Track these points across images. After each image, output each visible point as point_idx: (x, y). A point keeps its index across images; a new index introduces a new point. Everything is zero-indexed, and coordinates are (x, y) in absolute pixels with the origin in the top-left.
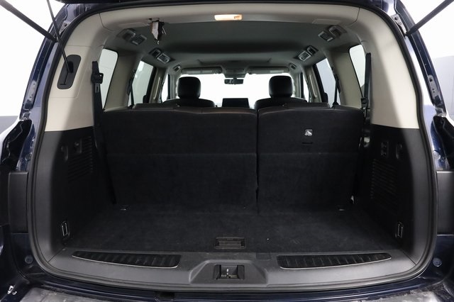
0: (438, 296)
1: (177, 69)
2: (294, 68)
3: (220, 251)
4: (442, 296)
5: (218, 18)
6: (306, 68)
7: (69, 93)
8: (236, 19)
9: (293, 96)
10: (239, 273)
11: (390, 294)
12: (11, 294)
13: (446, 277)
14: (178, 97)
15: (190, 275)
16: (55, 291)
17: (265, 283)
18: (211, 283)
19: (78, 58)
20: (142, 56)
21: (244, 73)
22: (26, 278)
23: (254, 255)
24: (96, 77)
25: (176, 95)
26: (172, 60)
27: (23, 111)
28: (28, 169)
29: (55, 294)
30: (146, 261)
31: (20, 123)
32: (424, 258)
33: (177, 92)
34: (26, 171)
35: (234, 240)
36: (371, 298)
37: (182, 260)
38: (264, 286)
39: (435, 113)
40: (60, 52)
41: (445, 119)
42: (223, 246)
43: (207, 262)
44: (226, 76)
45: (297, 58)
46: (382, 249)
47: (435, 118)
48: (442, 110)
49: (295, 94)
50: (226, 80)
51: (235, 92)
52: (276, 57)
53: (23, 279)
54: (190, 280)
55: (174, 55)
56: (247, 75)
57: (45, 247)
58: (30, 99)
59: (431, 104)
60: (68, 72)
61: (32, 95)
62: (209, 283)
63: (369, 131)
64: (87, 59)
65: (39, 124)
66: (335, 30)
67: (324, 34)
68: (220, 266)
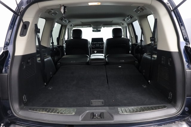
0: (187, 124)
1: (72, 26)
2: (123, 24)
3: (93, 106)
4: (189, 123)
5: (90, 4)
6: (128, 24)
7: (25, 38)
8: (98, 4)
10: (101, 116)
11: (167, 123)
13: (190, 115)
14: (72, 38)
15: (80, 118)
16: (21, 125)
18: (90, 121)
19: (28, 23)
20: (56, 21)
21: (101, 27)
22: (9, 120)
23: (107, 108)
24: (37, 30)
26: (69, 22)
27: (5, 47)
28: (8, 72)
30: (61, 112)
31: (3, 52)
32: (181, 107)
33: (72, 36)
34: (7, 73)
35: (99, 101)
36: (159, 125)
38: (113, 121)
39: (185, 45)
40: (21, 20)
41: (190, 47)
42: (94, 104)
43: (88, 111)
44: (93, 28)
45: (124, 20)
46: (163, 104)
47: (185, 47)
48: (188, 43)
49: (124, 36)
50: (93, 30)
51: (97, 35)
52: (115, 20)
53: (7, 120)
54: (80, 120)
55: (70, 20)
56: (102, 28)
58: (8, 41)
59: (183, 41)
60: (24, 29)
61: (8, 39)
62: (89, 121)
63: (156, 52)
64: (32, 23)
65: (12, 52)
66: (141, 9)
67: (136, 10)
68: (93, 113)
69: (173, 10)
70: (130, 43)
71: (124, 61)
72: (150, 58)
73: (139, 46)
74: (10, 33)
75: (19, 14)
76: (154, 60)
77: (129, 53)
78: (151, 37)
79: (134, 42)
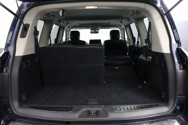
0: (178, 121)
1: (70, 27)
2: (121, 26)
3: (89, 105)
4: (180, 121)
5: (87, 8)
6: (126, 26)
7: (25, 40)
8: (95, 8)
9: (120, 38)
10: (97, 113)
11: (158, 121)
12: (3, 124)
13: (182, 114)
14: (70, 40)
15: (77, 115)
16: (21, 122)
17: (108, 117)
18: (86, 118)
19: (28, 25)
20: (55, 22)
21: (99, 28)
22: (9, 117)
23: (103, 106)
24: (36, 33)
25: (69, 38)
26: (67, 23)
27: (5, 47)
29: (21, 123)
30: (59, 109)
31: (5, 53)
32: (172, 107)
33: (69, 37)
34: (8, 73)
35: (95, 100)
36: (151, 122)
37: (73, 109)
38: (108, 118)
39: (177, 47)
40: (21, 22)
41: (181, 49)
42: (90, 103)
43: (84, 109)
44: (91, 30)
45: (122, 22)
46: (156, 103)
47: (177, 49)
48: (180, 45)
49: (121, 37)
50: (91, 32)
51: (95, 37)
52: (112, 22)
53: (7, 118)
56: (100, 29)
57: (16, 104)
58: (9, 43)
59: (175, 43)
60: (25, 31)
61: (9, 41)
62: (84, 118)
63: (151, 54)
64: (32, 25)
65: (13, 53)
66: (137, 12)
67: (132, 13)
68: (89, 111)
69: (166, 14)
70: (128, 45)
71: (121, 62)
72: (145, 59)
73: (136, 47)
74: (11, 34)
75: (20, 16)
76: (149, 62)
77: (126, 55)
78: (146, 39)
79: (132, 44)
